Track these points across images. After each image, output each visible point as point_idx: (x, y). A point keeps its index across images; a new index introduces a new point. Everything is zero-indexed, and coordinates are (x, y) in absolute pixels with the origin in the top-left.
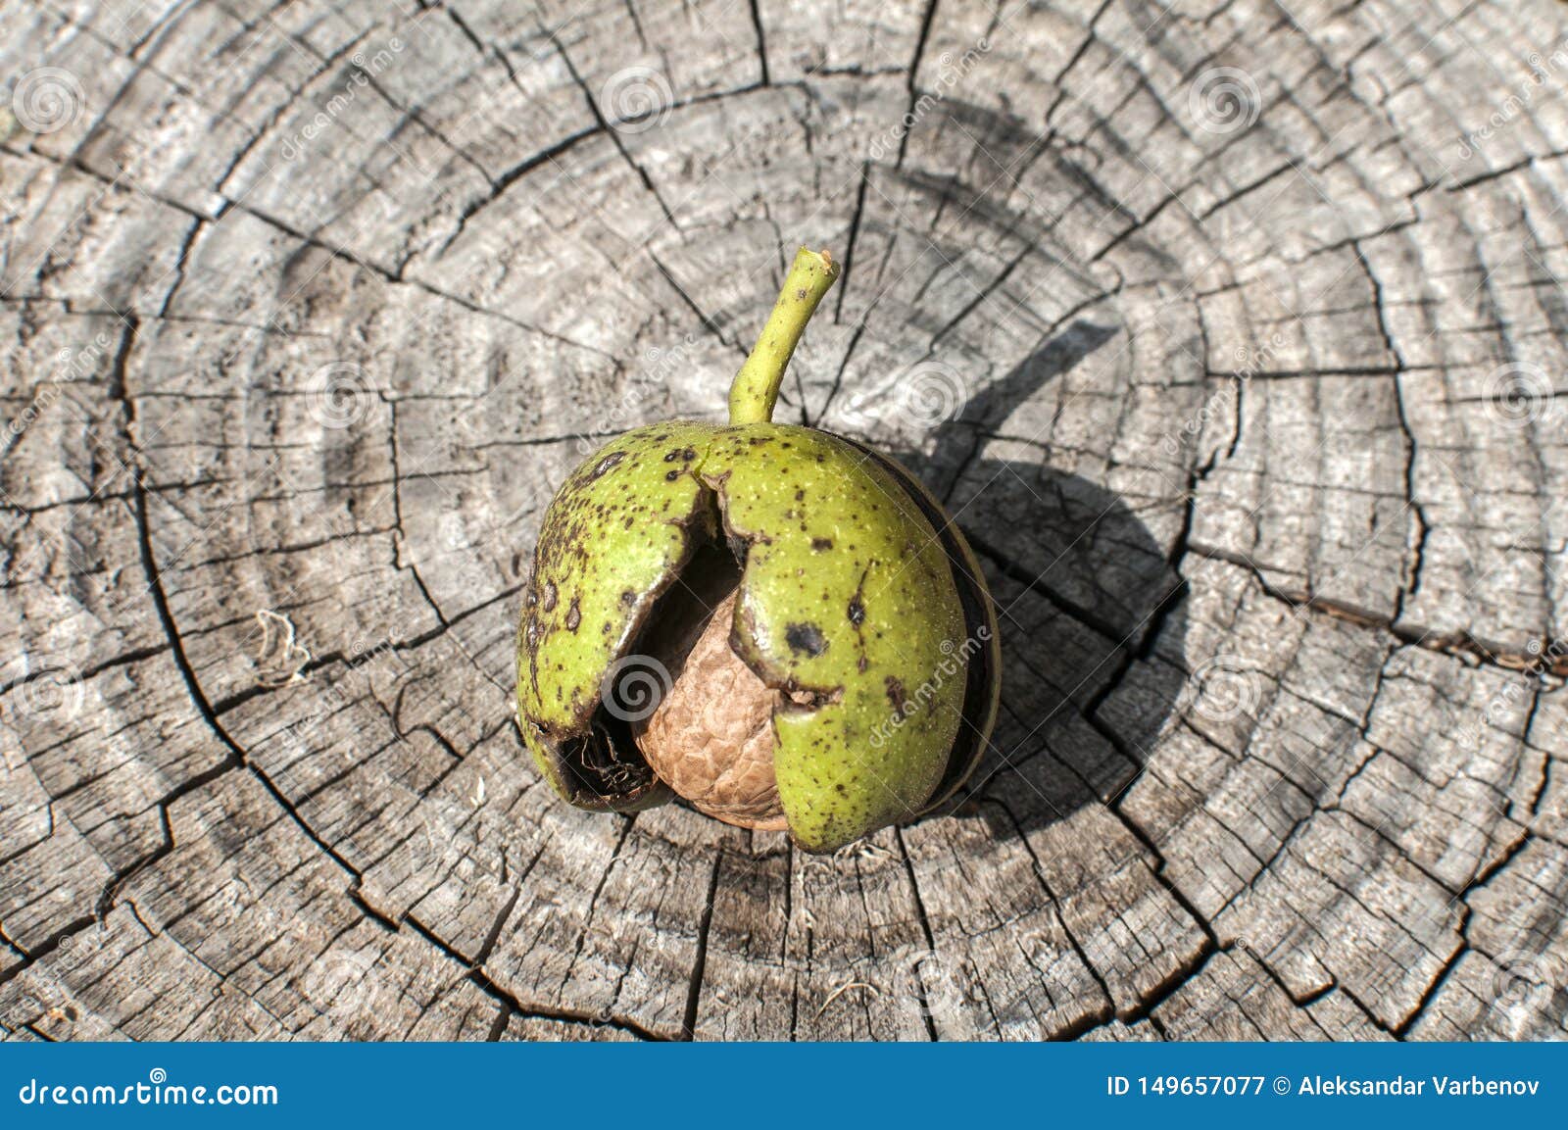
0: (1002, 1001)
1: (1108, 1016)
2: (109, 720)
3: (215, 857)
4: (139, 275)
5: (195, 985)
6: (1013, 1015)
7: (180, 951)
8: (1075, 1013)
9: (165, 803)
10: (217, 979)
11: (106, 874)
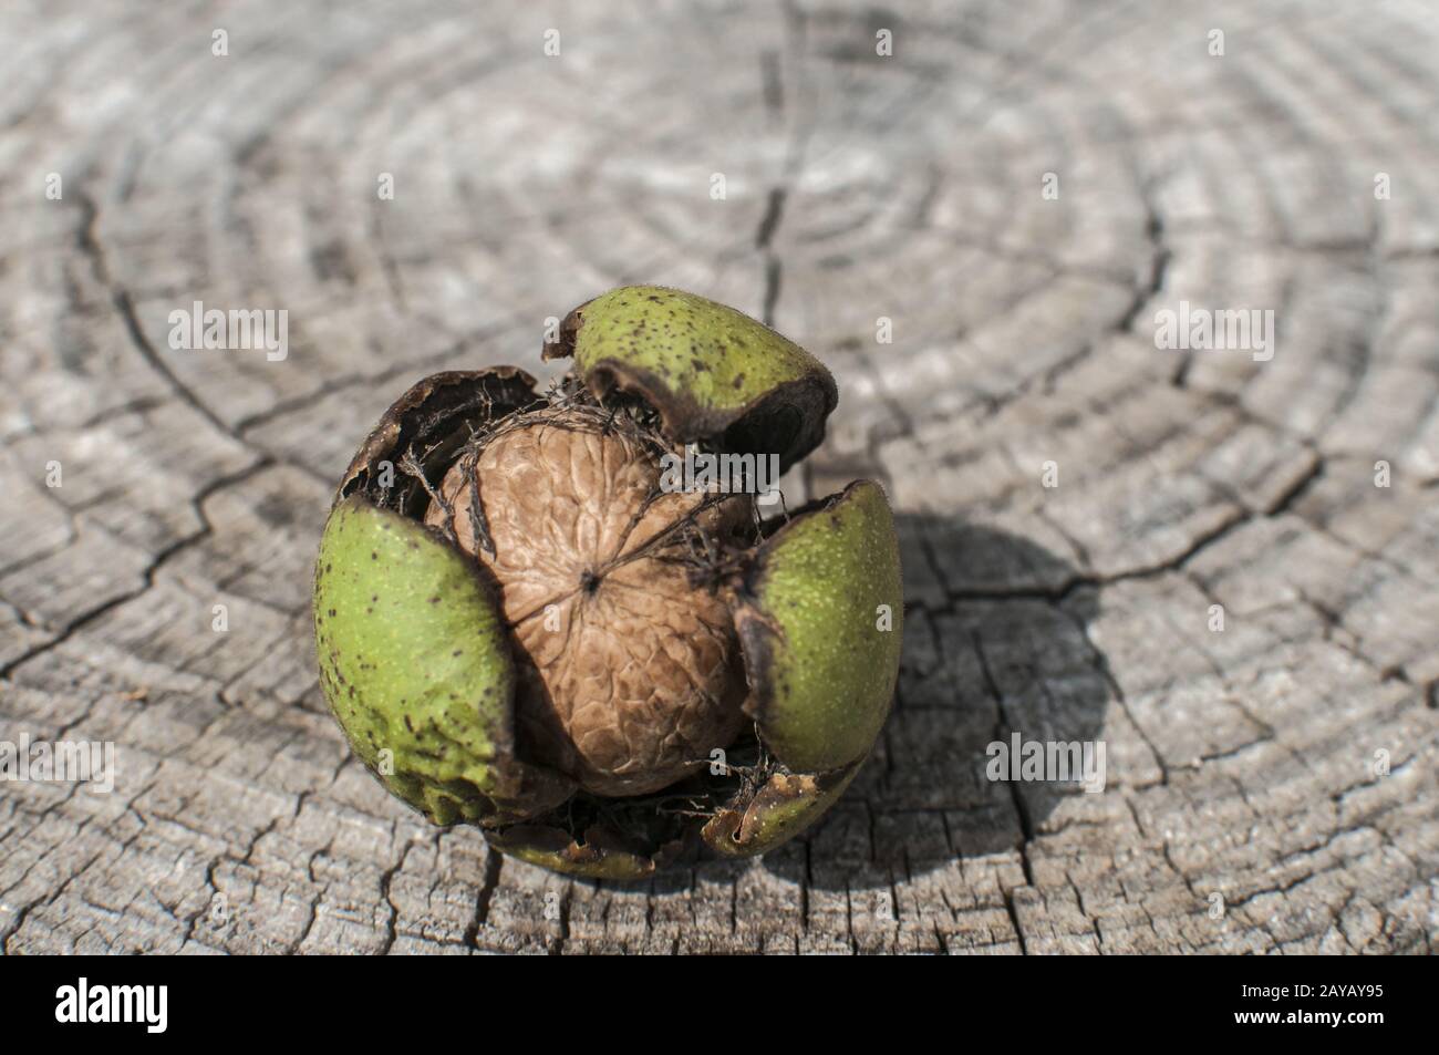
0: (1138, 513)
1: (1245, 516)
2: (123, 451)
3: (262, 530)
4: (92, 171)
5: (263, 627)
6: (1153, 523)
7: (239, 605)
8: (1211, 519)
9: (198, 501)
10: (286, 618)
11: (143, 560)
